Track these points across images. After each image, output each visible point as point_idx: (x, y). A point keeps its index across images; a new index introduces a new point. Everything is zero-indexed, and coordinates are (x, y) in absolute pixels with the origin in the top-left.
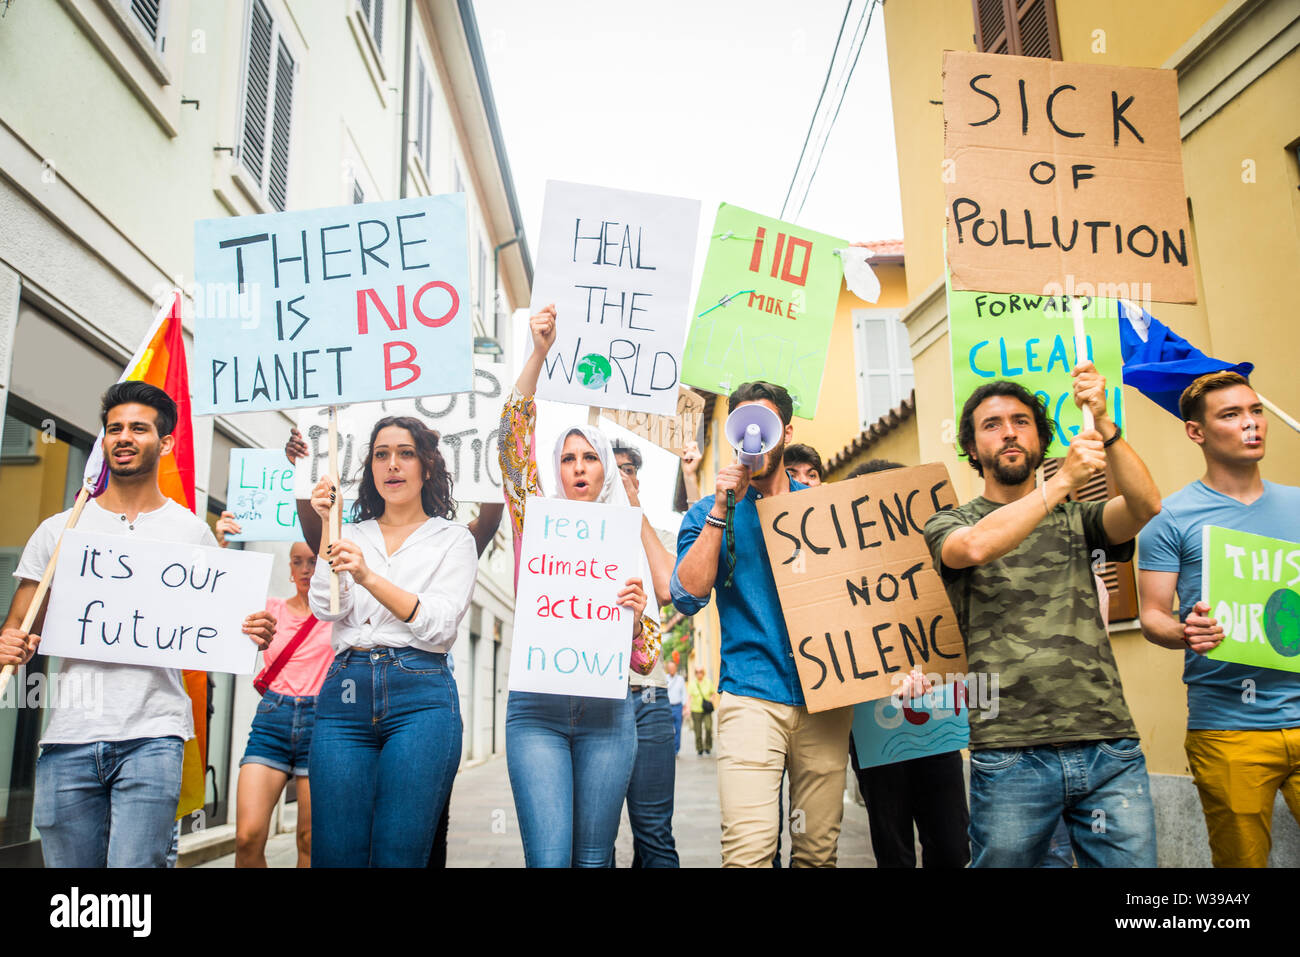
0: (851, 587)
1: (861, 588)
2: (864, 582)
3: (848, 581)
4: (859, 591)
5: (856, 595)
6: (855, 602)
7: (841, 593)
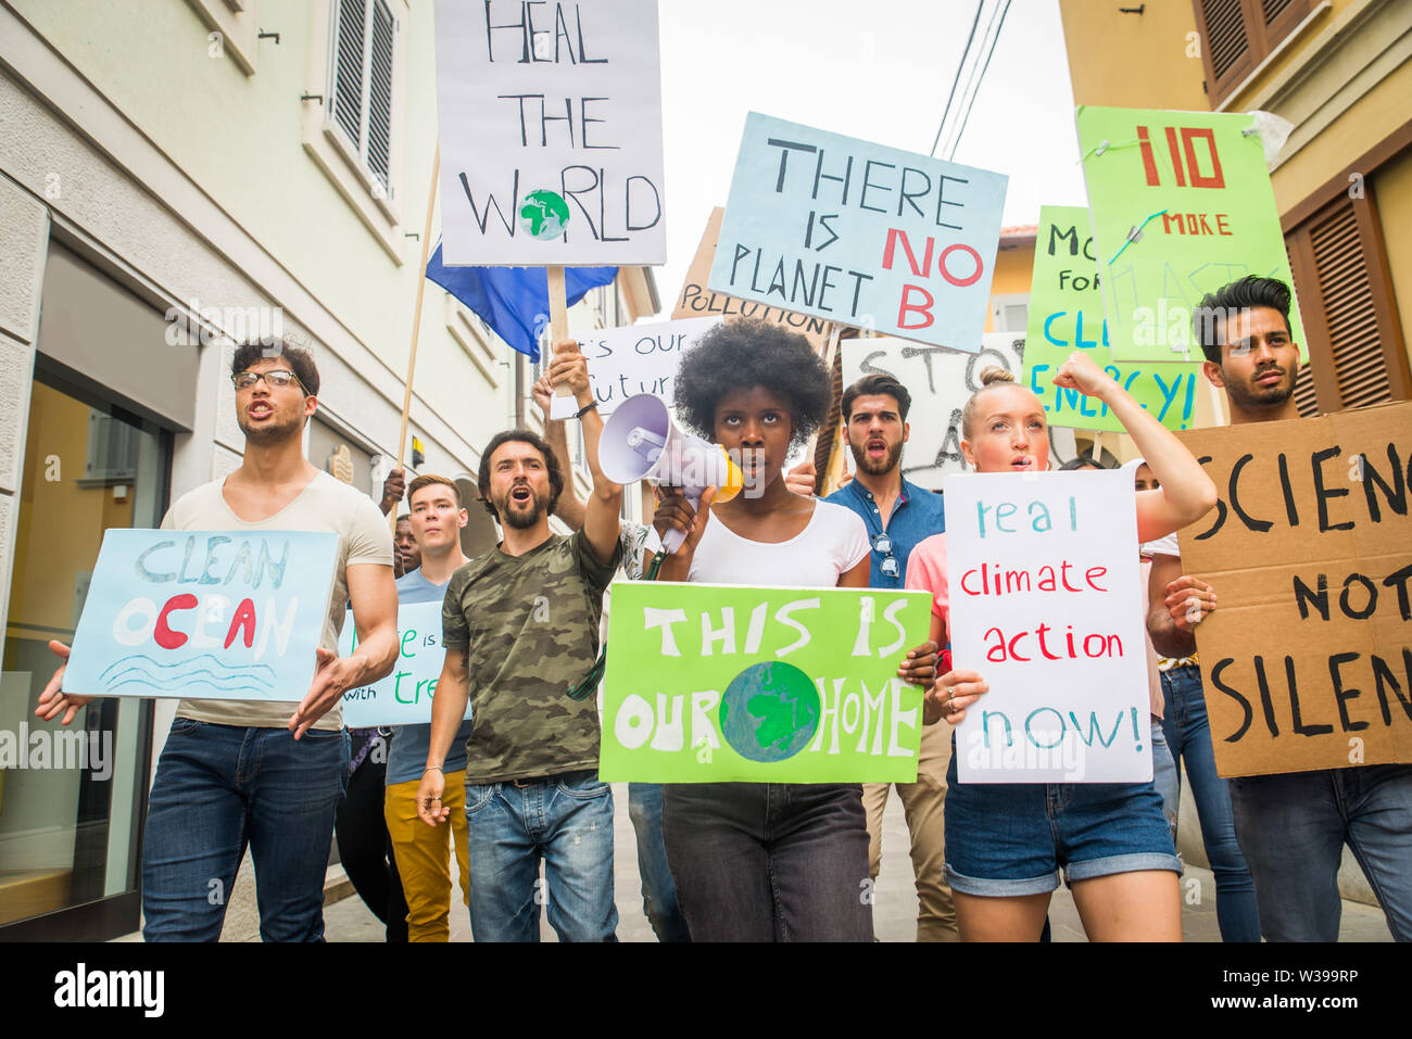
0: (1300, 588)
1: (1316, 592)
2: (1322, 583)
3: (1297, 580)
4: (1312, 597)
5: (1307, 601)
6: (1305, 614)
7: (1287, 596)
